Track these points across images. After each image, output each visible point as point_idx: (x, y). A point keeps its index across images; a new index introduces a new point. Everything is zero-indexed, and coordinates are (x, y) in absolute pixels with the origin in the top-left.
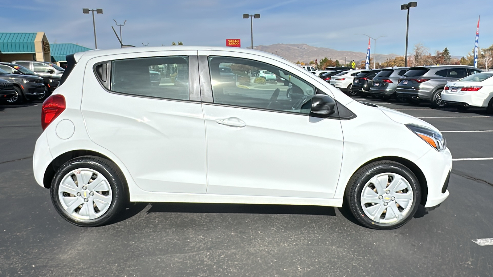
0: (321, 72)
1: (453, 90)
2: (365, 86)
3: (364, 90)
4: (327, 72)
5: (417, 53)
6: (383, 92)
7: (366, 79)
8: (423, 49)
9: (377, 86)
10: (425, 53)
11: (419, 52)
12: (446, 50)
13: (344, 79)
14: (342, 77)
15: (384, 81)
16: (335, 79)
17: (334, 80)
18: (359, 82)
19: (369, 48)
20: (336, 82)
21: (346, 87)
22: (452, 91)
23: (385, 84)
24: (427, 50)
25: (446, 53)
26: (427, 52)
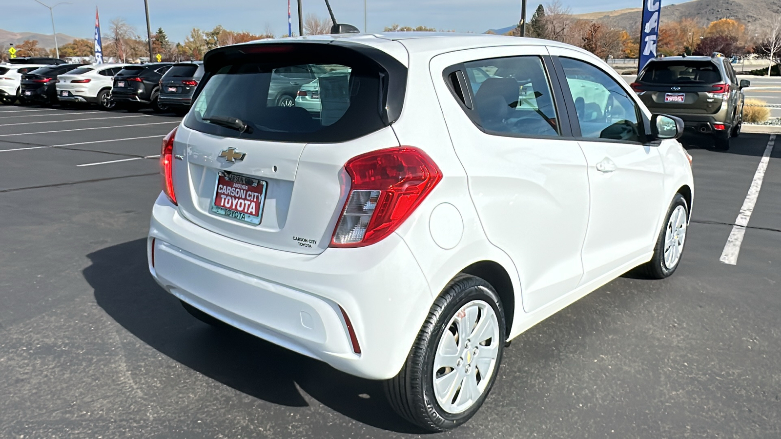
0: (19, 68)
1: (314, 96)
2: (140, 91)
3: (140, 98)
4: (37, 68)
5: (117, 34)
6: (185, 101)
7: (140, 80)
8: (125, 29)
9: (172, 92)
10: (130, 34)
11: (120, 33)
12: (161, 32)
13: (88, 81)
14: (83, 77)
15: (186, 84)
16: (71, 80)
17: (68, 83)
18: (127, 86)
19: (97, 24)
20: (73, 87)
21: (95, 95)
22: (312, 97)
23: (188, 88)
24: (133, 31)
25: (162, 36)
26: (133, 33)
